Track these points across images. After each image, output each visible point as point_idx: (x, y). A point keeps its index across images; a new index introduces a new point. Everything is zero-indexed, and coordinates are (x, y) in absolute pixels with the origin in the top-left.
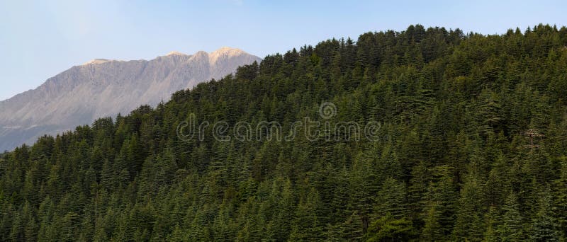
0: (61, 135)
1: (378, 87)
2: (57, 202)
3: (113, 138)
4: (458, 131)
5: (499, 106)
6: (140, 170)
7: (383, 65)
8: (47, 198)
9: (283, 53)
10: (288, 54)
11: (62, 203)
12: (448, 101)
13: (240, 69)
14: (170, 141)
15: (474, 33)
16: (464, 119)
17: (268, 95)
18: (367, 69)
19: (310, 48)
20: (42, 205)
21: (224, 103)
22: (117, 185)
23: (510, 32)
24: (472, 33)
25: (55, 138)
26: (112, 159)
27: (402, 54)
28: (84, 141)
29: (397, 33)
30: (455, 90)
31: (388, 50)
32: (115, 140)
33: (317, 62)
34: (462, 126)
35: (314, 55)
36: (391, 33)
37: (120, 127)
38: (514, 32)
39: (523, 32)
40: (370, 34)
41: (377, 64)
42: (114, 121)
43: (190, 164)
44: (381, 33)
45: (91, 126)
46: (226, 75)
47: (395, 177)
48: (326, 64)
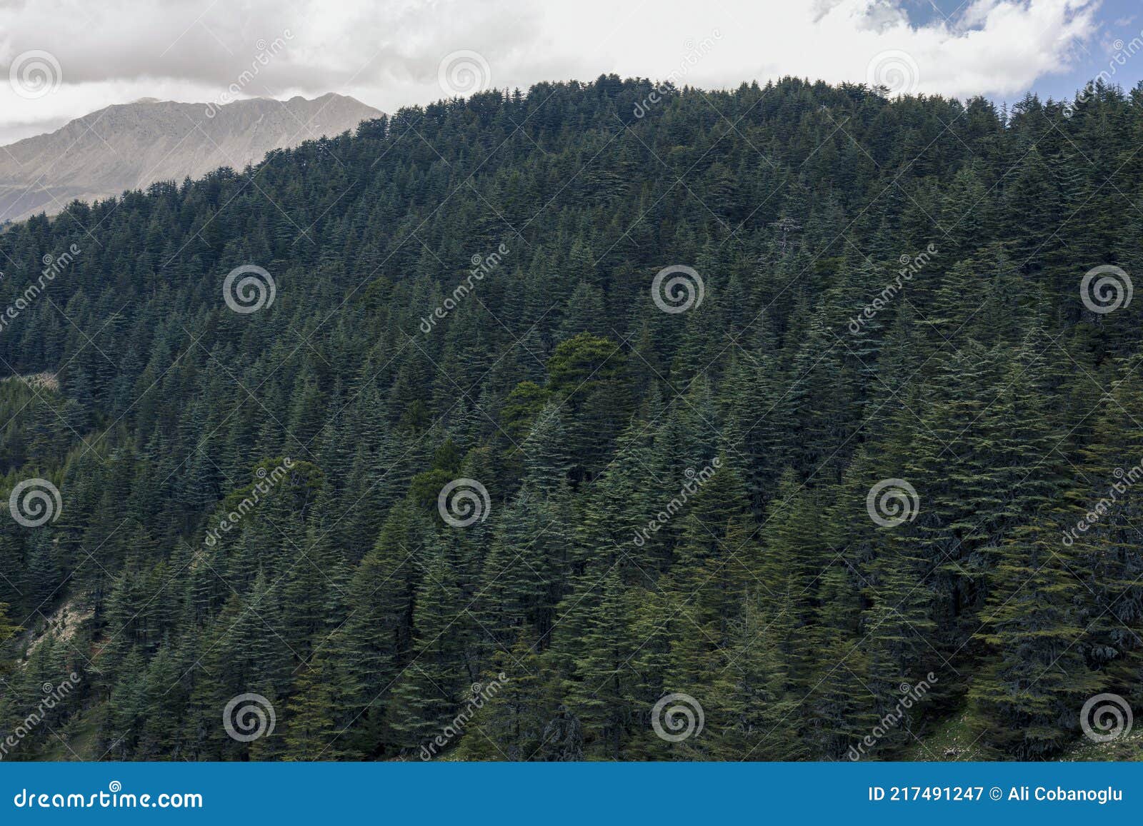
0: (100, 201)
1: (562, 158)
2: (95, 298)
3: (179, 210)
4: (676, 220)
5: (735, 186)
6: (217, 258)
7: (565, 127)
8: (79, 293)
9: (424, 105)
10: (431, 107)
11: (102, 299)
12: (662, 178)
13: (363, 124)
14: (264, 218)
15: (690, 88)
16: (685, 203)
17: (404, 162)
18: (542, 132)
19: (462, 100)
20: (72, 300)
21: (341, 170)
22: (184, 279)
23: (744, 86)
24: (686, 87)
25: (91, 205)
26: (177, 242)
27: (591, 112)
28: (136, 211)
29: (583, 84)
30: (672, 164)
31: (571, 107)
32: (182, 212)
33: (472, 119)
34: (682, 212)
35: (469, 110)
36: (574, 84)
37: (189, 197)
38: (750, 86)
39: (762, 87)
40: (546, 84)
41: (556, 126)
42: (180, 186)
43: (292, 253)
44: (561, 85)
45: (146, 193)
46: (343, 131)
47: (589, 280)
48: (485, 123)
